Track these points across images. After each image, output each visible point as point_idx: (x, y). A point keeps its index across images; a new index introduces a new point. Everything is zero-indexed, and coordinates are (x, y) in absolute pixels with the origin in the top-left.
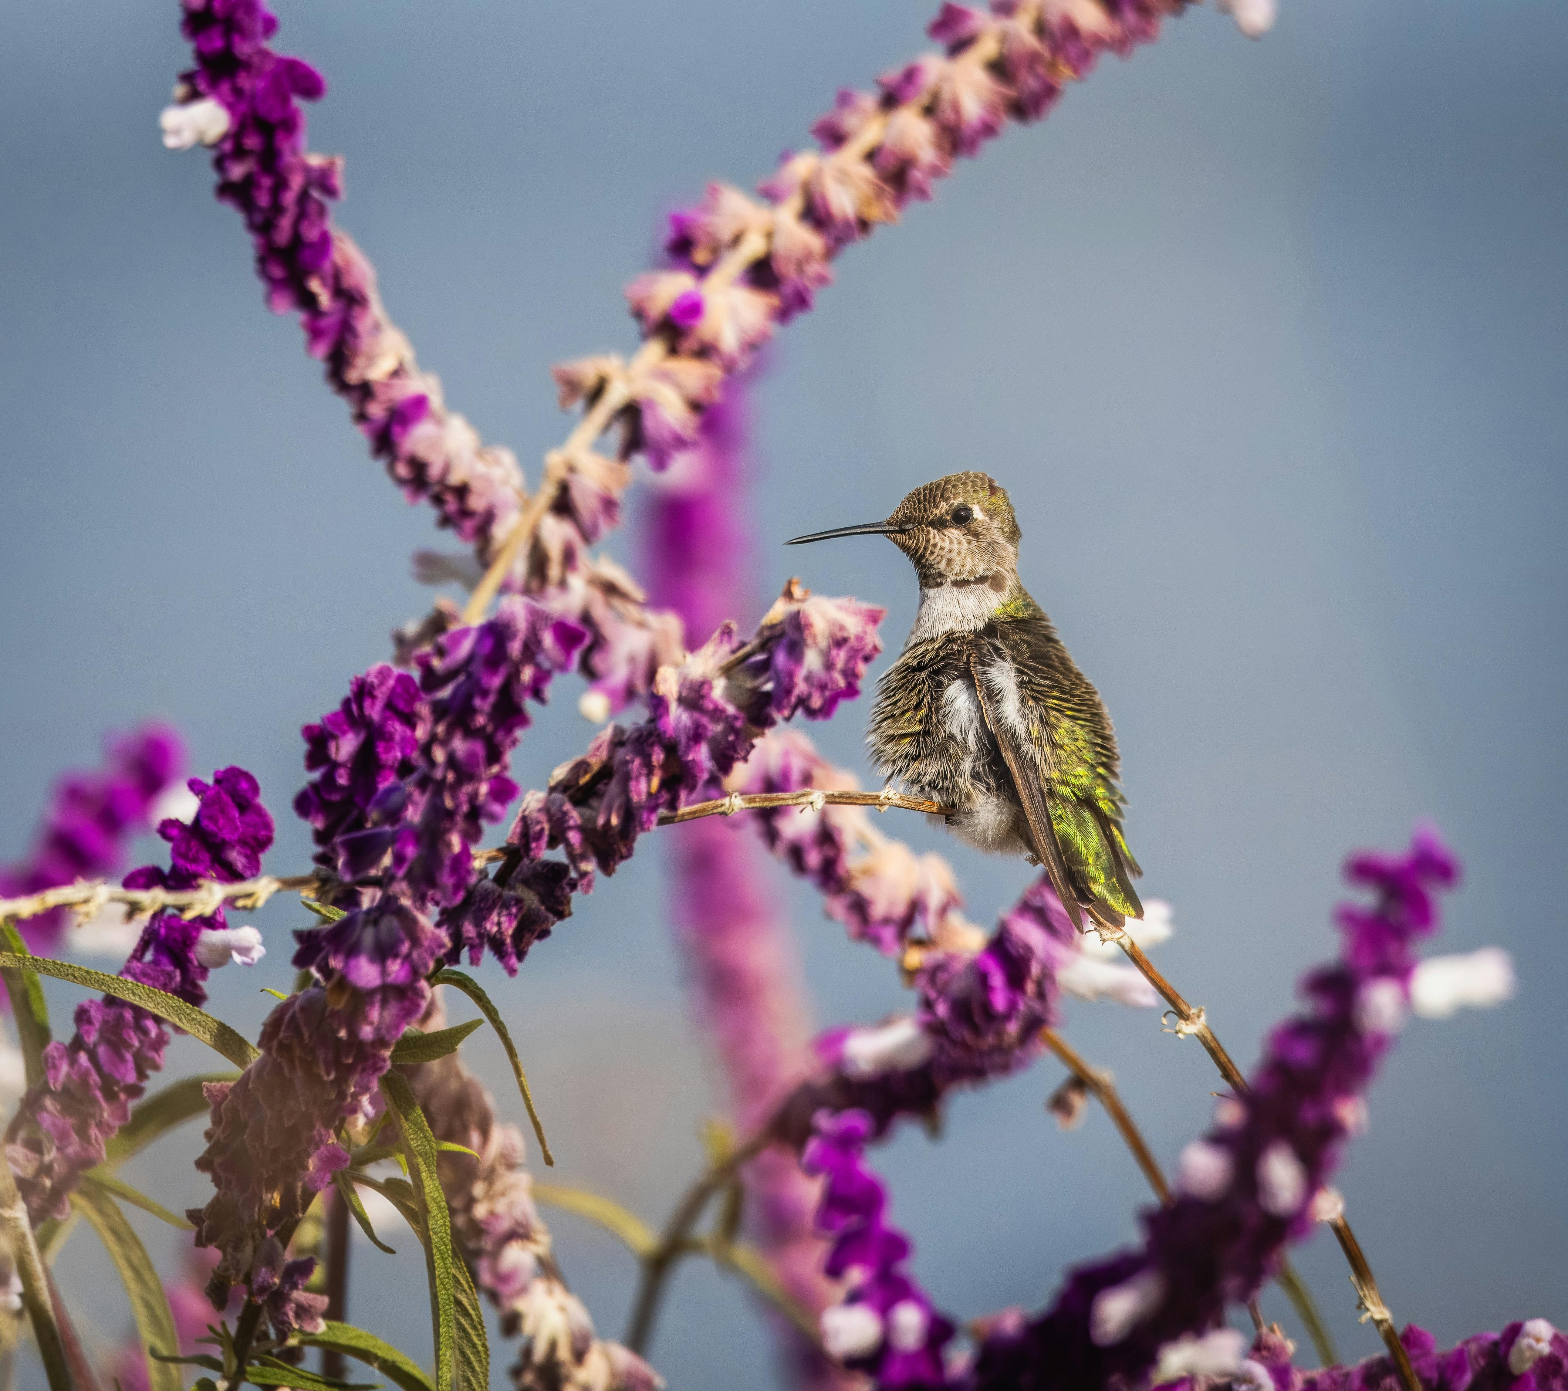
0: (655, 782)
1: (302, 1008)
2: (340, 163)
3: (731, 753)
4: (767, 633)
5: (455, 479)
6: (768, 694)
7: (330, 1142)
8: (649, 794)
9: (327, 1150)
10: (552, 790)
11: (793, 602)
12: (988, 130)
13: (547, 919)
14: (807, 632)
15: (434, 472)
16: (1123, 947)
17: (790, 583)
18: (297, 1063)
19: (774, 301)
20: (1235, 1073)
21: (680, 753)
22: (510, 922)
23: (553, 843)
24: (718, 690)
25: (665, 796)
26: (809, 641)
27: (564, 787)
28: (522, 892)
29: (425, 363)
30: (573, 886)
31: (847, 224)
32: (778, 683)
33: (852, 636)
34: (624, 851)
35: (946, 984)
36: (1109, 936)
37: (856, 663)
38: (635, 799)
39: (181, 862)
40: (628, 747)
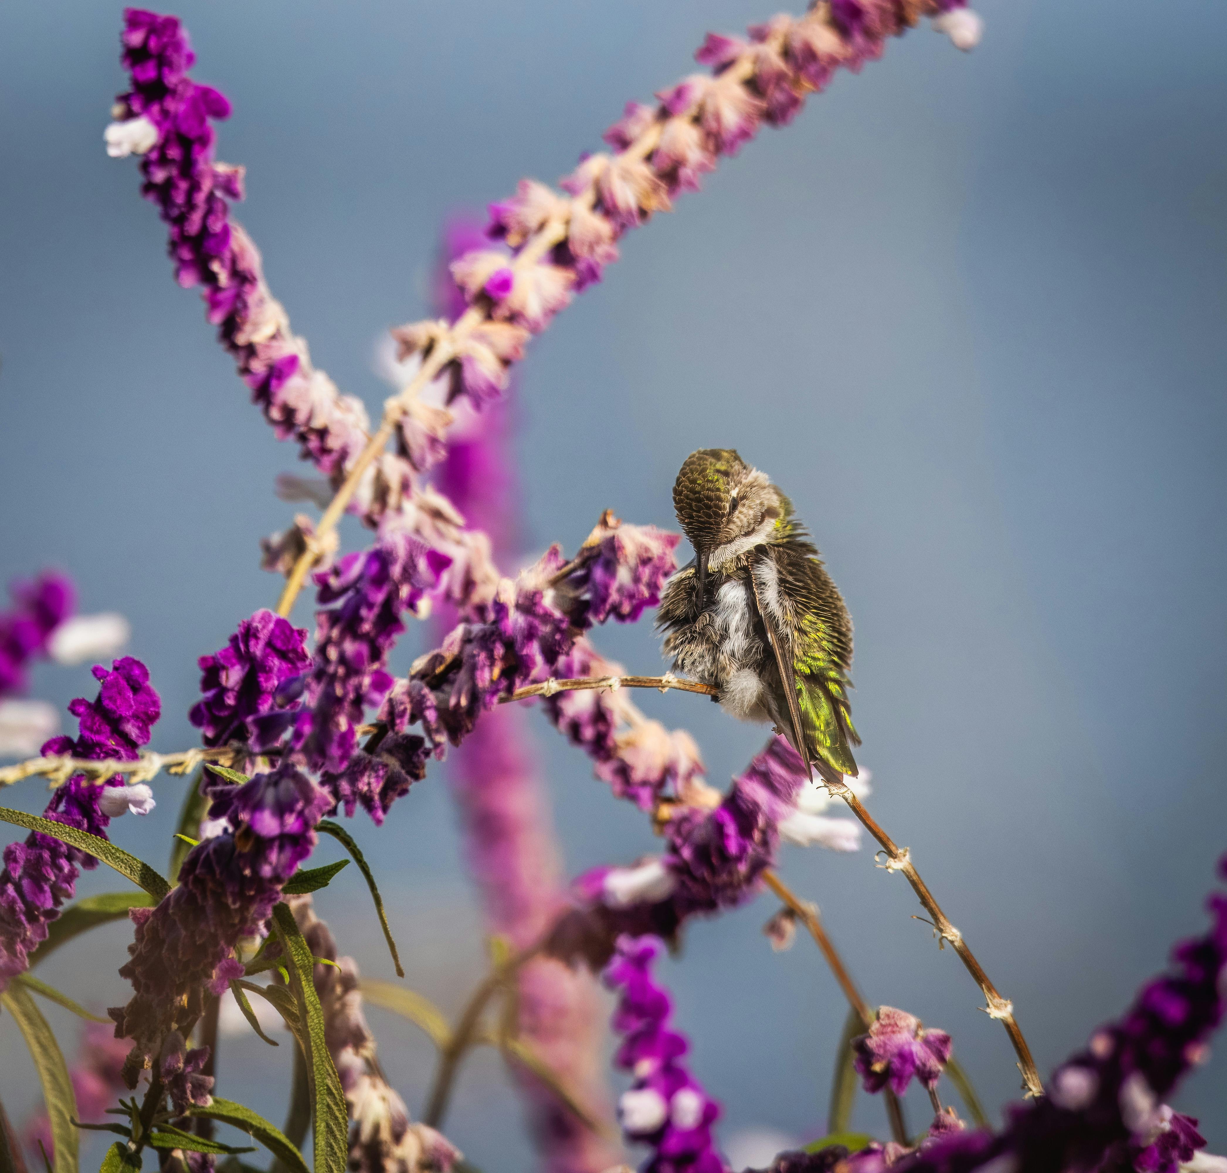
0: (496, 672)
1: (215, 851)
2: (242, 171)
3: (557, 649)
4: (586, 554)
5: (317, 423)
6: (587, 603)
7: (230, 956)
8: (492, 681)
9: (227, 963)
10: (413, 678)
11: (608, 529)
12: (744, 134)
13: (406, 780)
14: (619, 553)
15: (301, 417)
16: (846, 800)
17: (605, 514)
18: (208, 894)
19: (571, 275)
20: (931, 900)
21: (517, 649)
22: (378, 782)
23: (413, 720)
24: (548, 599)
25: (504, 683)
26: (622, 560)
27: (422, 675)
28: (386, 758)
29: (296, 329)
30: (427, 753)
31: (630, 212)
32: (596, 593)
33: (655, 556)
34: (470, 726)
35: (690, 833)
36: (836, 791)
37: (657, 577)
38: (480, 685)
39: (87, 734)
40: (475, 643)
